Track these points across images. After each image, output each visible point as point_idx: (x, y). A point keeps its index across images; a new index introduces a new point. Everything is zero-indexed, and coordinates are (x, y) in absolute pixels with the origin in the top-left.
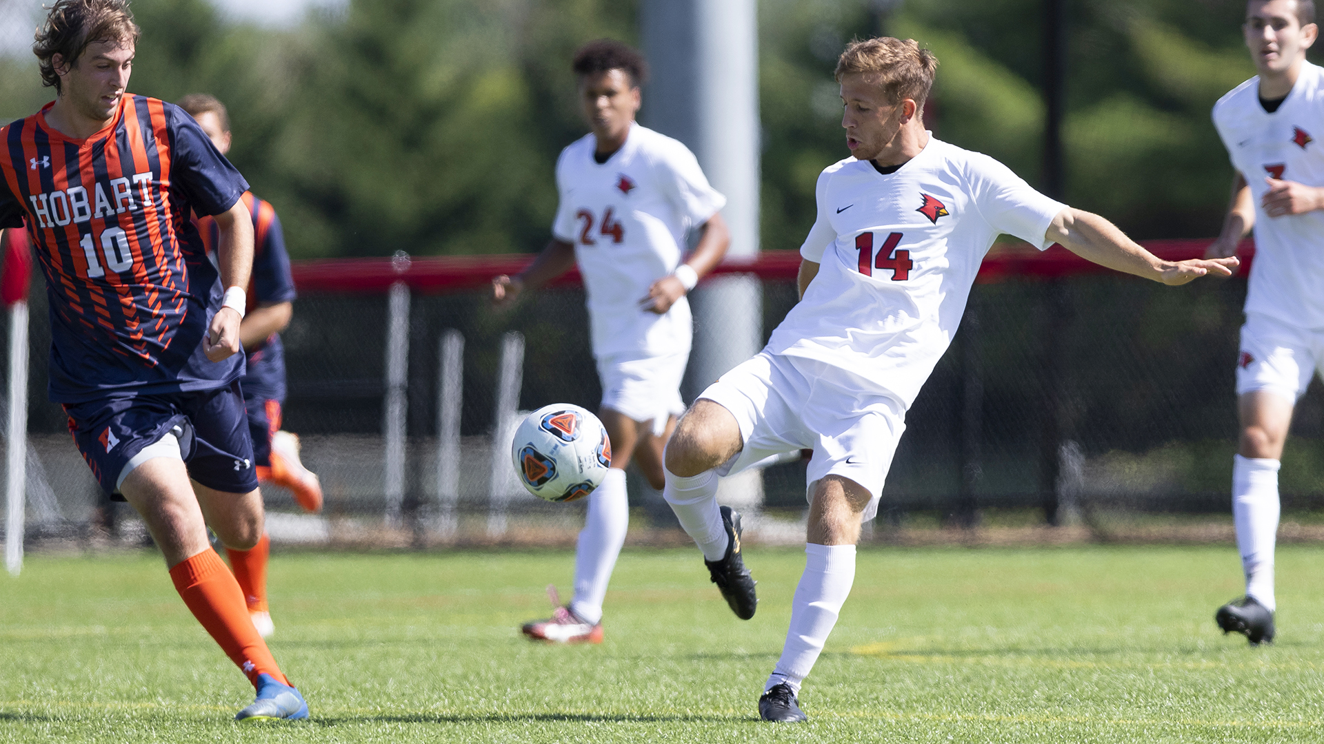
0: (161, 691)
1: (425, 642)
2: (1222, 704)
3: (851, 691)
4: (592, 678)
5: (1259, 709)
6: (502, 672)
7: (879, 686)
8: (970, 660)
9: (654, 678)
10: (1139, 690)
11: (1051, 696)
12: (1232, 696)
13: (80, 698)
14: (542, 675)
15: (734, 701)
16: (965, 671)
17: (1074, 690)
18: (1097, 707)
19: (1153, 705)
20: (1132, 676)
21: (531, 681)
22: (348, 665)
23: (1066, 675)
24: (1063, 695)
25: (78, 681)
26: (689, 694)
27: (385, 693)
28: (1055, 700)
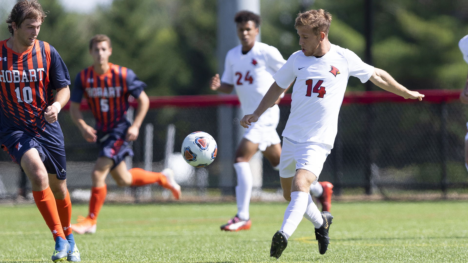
0: (43, 255)
1: (138, 237)
2: (430, 259)
3: (295, 255)
4: (200, 251)
5: (443, 261)
6: (168, 248)
7: (305, 253)
8: (338, 243)
9: (223, 250)
10: (400, 254)
11: (367, 256)
12: (433, 256)
13: (13, 258)
14: (182, 249)
15: (252, 258)
16: (337, 247)
17: (376, 254)
18: (385, 261)
19: (405, 260)
20: (397, 249)
21: (178, 251)
22: (111, 245)
23: (373, 249)
24: (372, 256)
25: (12, 251)
26: (236, 256)
27: (124, 255)
28: (369, 258)
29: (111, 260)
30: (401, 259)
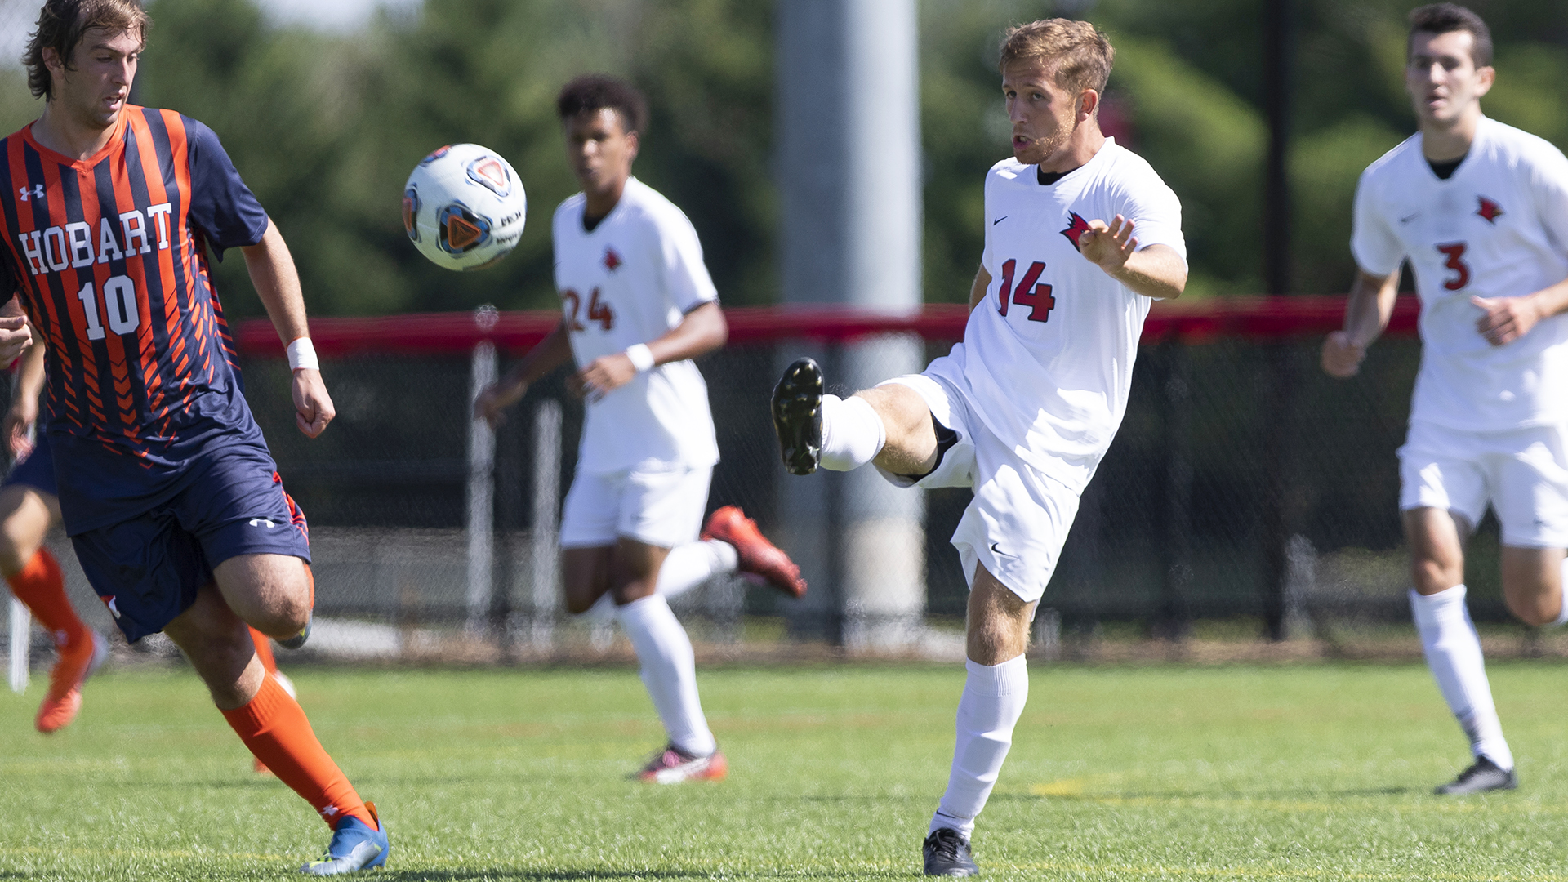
0: (197, 836)
2: (1483, 854)
3: (1033, 838)
4: (719, 822)
6: (610, 814)
7: (1067, 833)
8: (1178, 803)
9: (794, 822)
10: (1382, 838)
11: (1275, 845)
12: (1494, 845)
13: (99, 844)
14: (658, 817)
15: (890, 850)
16: (1172, 814)
17: (1303, 838)
18: (1332, 859)
19: (1400, 856)
20: (1373, 821)
21: (645, 825)
22: (424, 805)
23: (1293, 819)
24: (1289, 843)
25: (97, 824)
26: (836, 842)
27: (468, 839)
28: (1280, 849)
29: (423, 854)
30: (1385, 852)
